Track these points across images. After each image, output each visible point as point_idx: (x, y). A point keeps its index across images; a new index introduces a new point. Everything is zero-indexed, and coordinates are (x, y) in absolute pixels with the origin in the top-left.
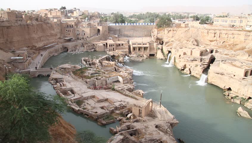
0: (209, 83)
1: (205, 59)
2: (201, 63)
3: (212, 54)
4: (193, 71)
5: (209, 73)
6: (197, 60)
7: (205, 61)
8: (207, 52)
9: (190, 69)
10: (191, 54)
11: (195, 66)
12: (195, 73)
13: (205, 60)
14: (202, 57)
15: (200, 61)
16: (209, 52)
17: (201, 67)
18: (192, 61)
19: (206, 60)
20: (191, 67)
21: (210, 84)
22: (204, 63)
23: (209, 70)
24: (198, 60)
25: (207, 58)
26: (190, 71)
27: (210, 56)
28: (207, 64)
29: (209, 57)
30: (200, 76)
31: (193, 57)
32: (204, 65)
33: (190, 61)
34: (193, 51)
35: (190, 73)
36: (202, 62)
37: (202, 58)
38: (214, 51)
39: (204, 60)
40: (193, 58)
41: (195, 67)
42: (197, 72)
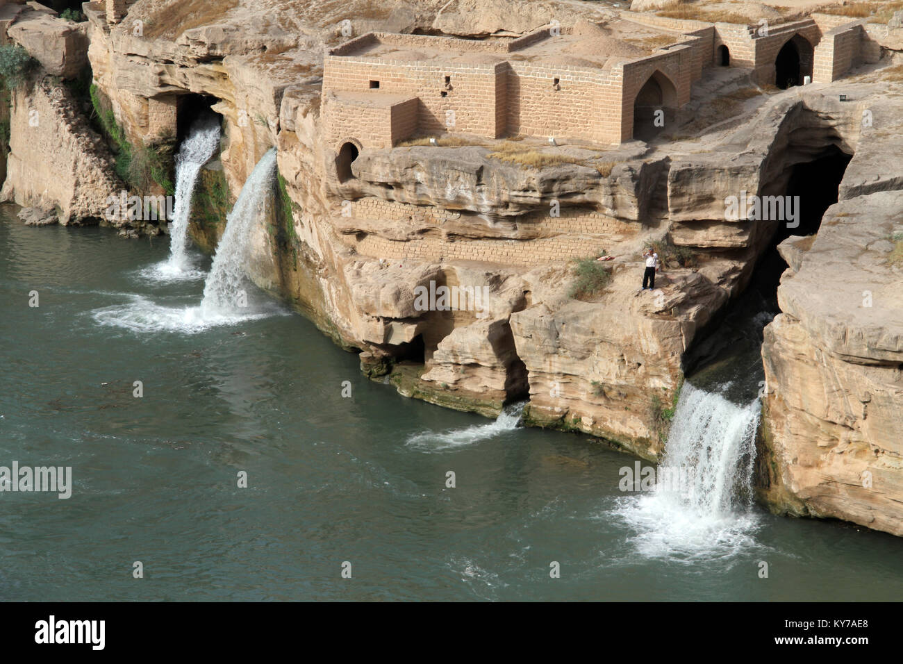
0: (787, 516)
1: (702, 173)
2: (657, 234)
3: (792, 94)
4: (557, 364)
5: (778, 366)
6: (587, 197)
7: (706, 200)
8: (724, 76)
9: (502, 338)
10: (507, 125)
11: (567, 283)
12: (584, 392)
13: (709, 188)
14: (664, 151)
15: (634, 213)
16: (755, 76)
17: (658, 298)
18: (532, 213)
19: (718, 185)
20: (521, 304)
21: (806, 518)
22: (701, 238)
23: (776, 325)
24: (603, 199)
25: (726, 159)
26: (515, 369)
27: (771, 131)
28: (741, 240)
29: (761, 147)
30: (661, 415)
31: (541, 164)
32: (693, 256)
33: (503, 228)
34: (519, 68)
35: (517, 392)
36: (671, 217)
37: (663, 165)
38: (824, 57)
39: (694, 188)
40: (534, 177)
41: (579, 295)
42: (605, 368)
